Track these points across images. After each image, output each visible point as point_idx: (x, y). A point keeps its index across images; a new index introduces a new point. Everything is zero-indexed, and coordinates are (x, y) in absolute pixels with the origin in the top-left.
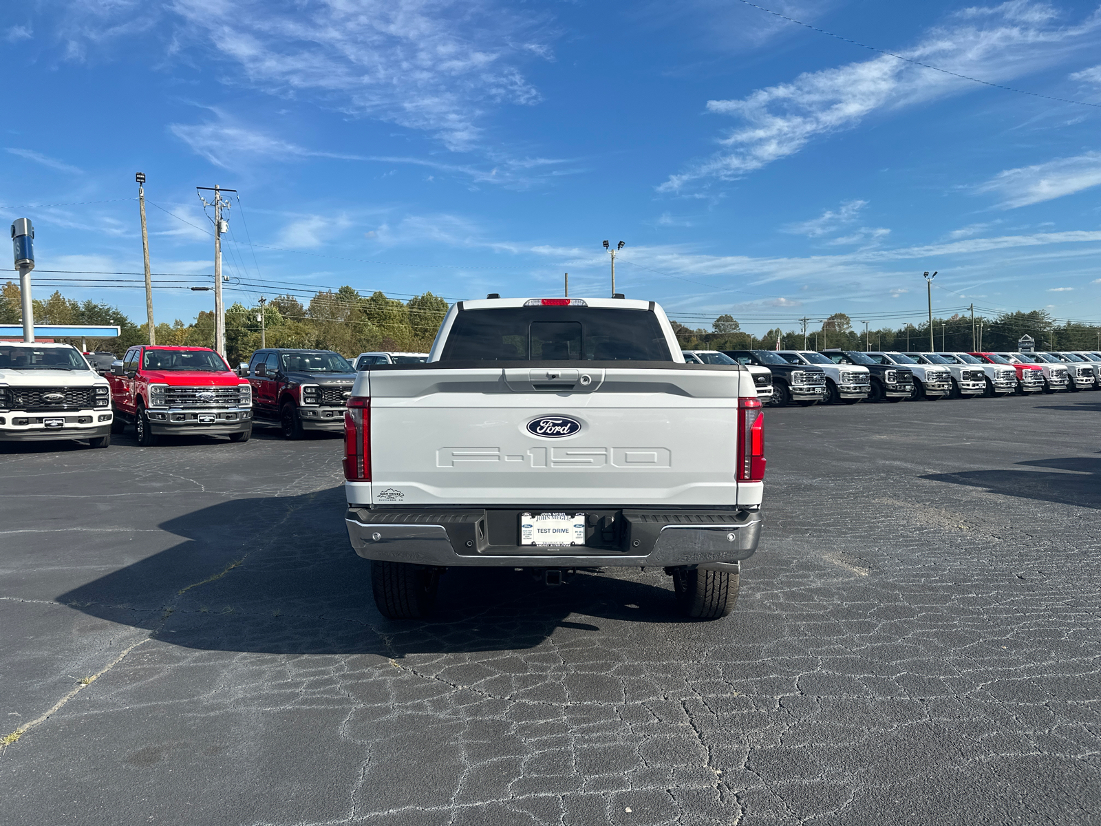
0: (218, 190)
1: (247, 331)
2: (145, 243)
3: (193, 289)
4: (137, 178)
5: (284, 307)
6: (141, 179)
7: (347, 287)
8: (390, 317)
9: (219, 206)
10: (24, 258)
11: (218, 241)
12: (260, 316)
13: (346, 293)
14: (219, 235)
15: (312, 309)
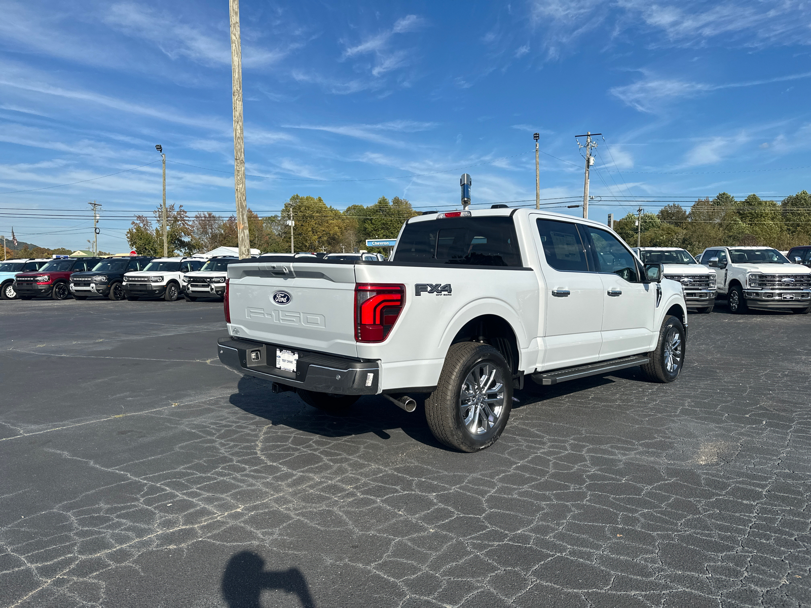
0: (589, 135)
1: (633, 233)
2: (538, 179)
3: (569, 207)
4: (534, 137)
5: (671, 213)
6: (536, 137)
7: (724, 194)
8: (761, 215)
9: (589, 147)
10: (464, 198)
11: (587, 172)
12: (637, 222)
13: (723, 199)
14: (588, 167)
15: (692, 214)
